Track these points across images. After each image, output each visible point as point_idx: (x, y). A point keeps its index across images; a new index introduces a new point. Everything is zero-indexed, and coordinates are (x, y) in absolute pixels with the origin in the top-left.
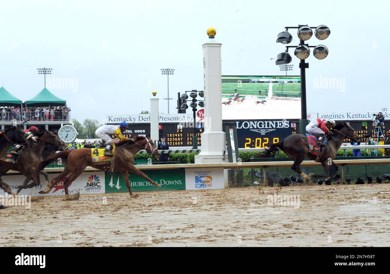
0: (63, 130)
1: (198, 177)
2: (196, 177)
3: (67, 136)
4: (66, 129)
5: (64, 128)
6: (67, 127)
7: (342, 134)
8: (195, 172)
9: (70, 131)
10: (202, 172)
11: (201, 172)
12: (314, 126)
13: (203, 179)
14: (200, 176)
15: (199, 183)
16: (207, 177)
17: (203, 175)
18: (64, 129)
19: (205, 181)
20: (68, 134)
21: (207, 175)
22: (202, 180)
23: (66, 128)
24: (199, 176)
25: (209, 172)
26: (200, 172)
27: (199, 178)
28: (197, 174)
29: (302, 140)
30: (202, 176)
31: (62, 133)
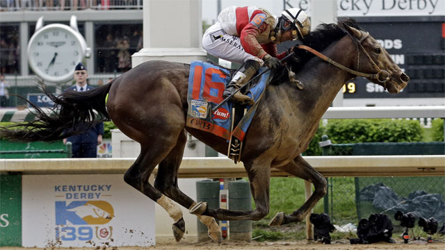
0: (42, 40)
1: (65, 202)
2: (56, 203)
3: (53, 61)
4: (52, 38)
5: (44, 34)
6: (56, 31)
7: (334, 62)
8: (57, 188)
9: (64, 43)
10: (80, 187)
11: (77, 188)
12: (221, 33)
13: (82, 212)
14: (73, 200)
15: (69, 224)
16: (95, 203)
17: (83, 199)
18: (46, 37)
19: (89, 219)
20: (56, 54)
21: (95, 199)
22: (77, 216)
23: (50, 35)
24: (68, 202)
25: (105, 188)
26: (71, 187)
27: (69, 207)
28: (64, 193)
29: (166, 82)
30: (80, 200)
31: (39, 49)
